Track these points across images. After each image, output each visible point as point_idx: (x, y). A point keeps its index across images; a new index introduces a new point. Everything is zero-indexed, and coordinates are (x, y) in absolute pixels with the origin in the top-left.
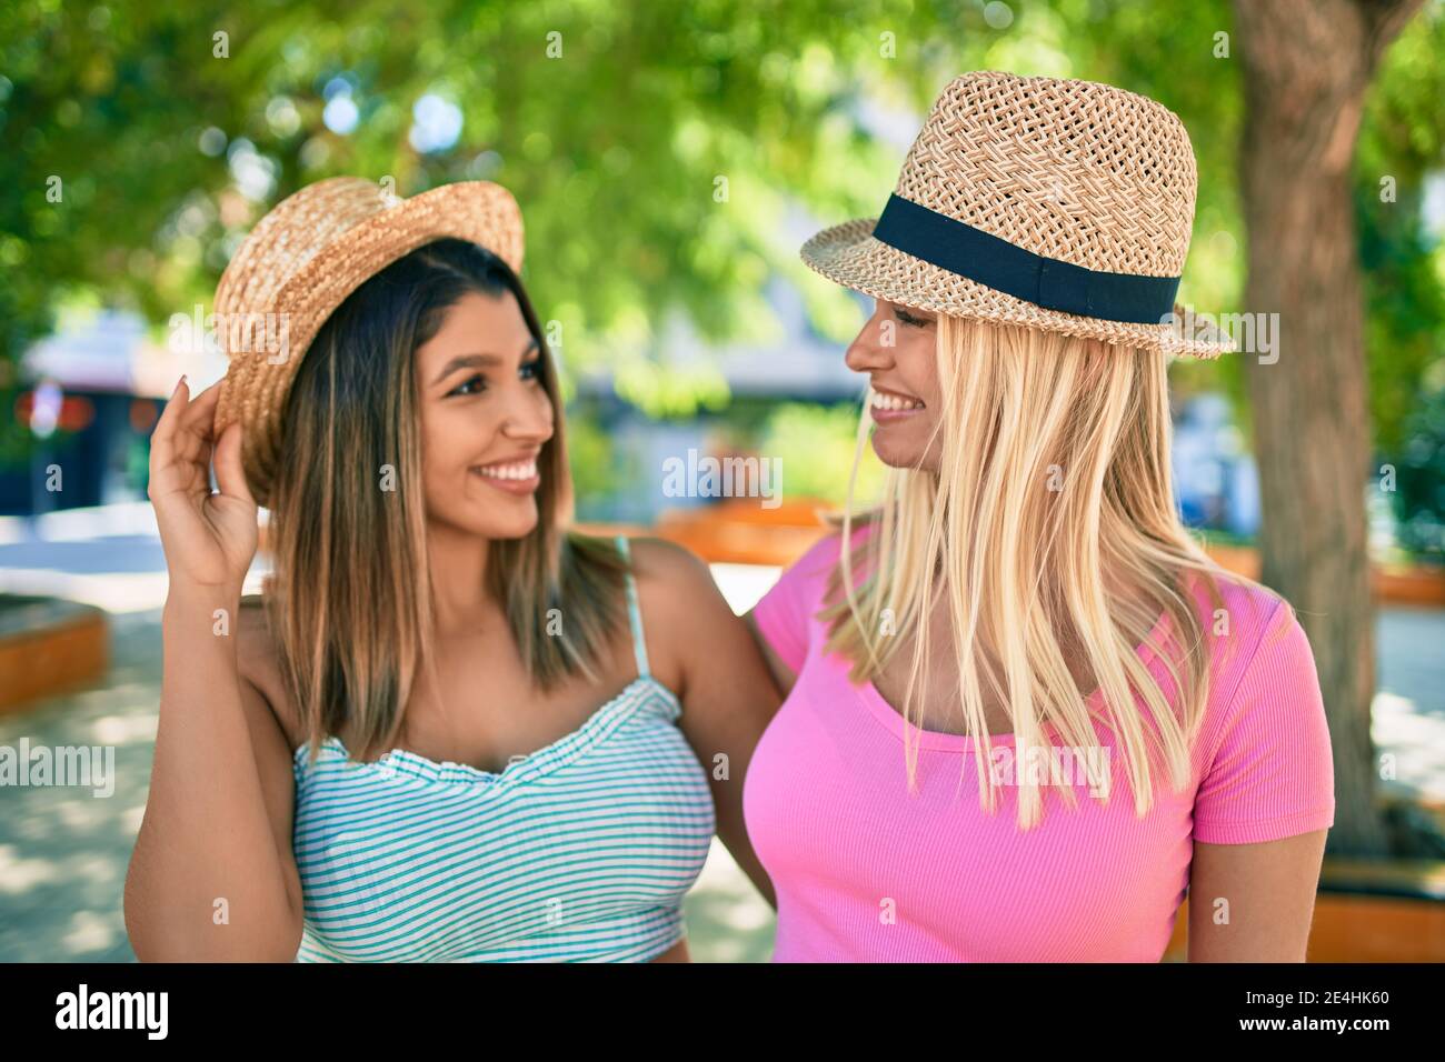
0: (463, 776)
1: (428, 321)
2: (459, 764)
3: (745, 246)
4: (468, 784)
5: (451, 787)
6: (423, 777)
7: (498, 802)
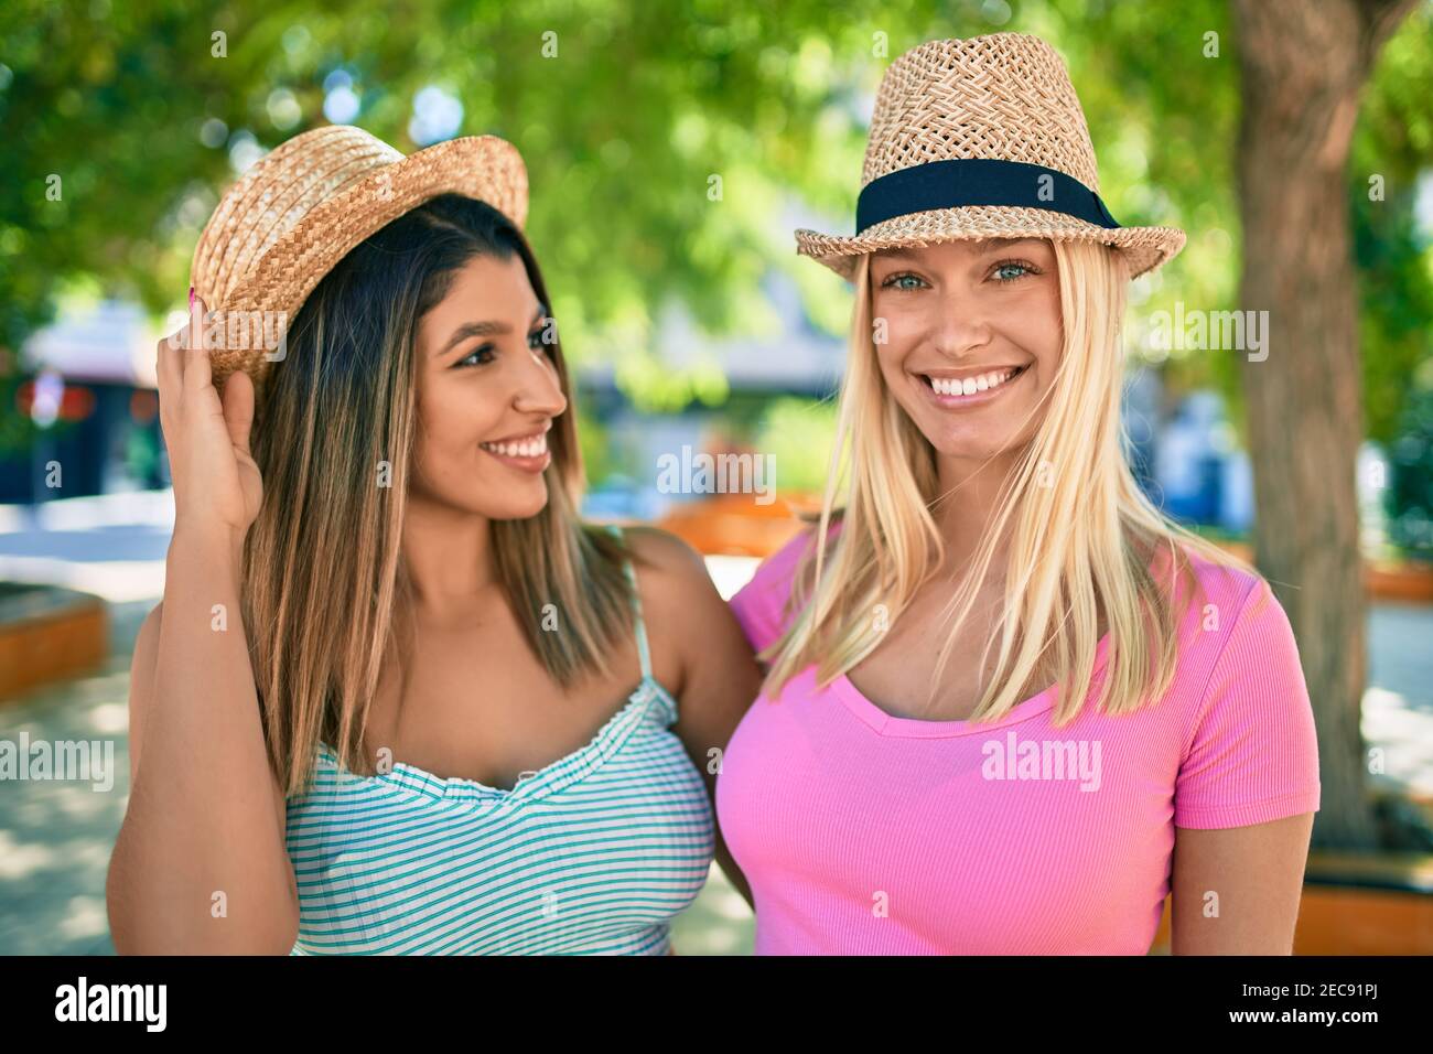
0: (469, 792)
1: (434, 284)
2: (465, 779)
3: (743, 241)
4: (476, 801)
5: (458, 804)
6: (428, 793)
7: (507, 821)
